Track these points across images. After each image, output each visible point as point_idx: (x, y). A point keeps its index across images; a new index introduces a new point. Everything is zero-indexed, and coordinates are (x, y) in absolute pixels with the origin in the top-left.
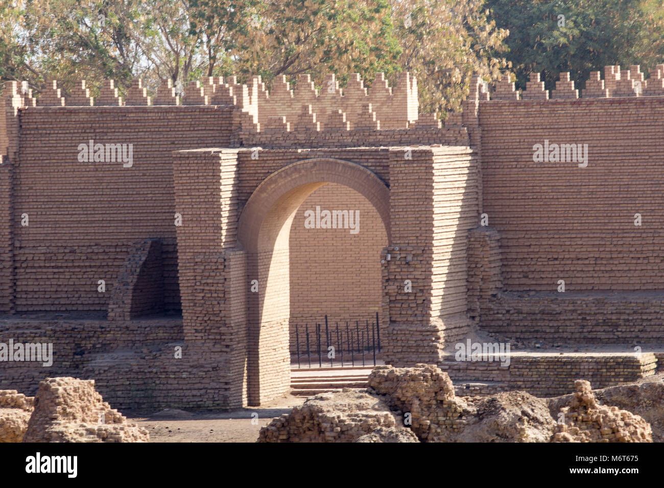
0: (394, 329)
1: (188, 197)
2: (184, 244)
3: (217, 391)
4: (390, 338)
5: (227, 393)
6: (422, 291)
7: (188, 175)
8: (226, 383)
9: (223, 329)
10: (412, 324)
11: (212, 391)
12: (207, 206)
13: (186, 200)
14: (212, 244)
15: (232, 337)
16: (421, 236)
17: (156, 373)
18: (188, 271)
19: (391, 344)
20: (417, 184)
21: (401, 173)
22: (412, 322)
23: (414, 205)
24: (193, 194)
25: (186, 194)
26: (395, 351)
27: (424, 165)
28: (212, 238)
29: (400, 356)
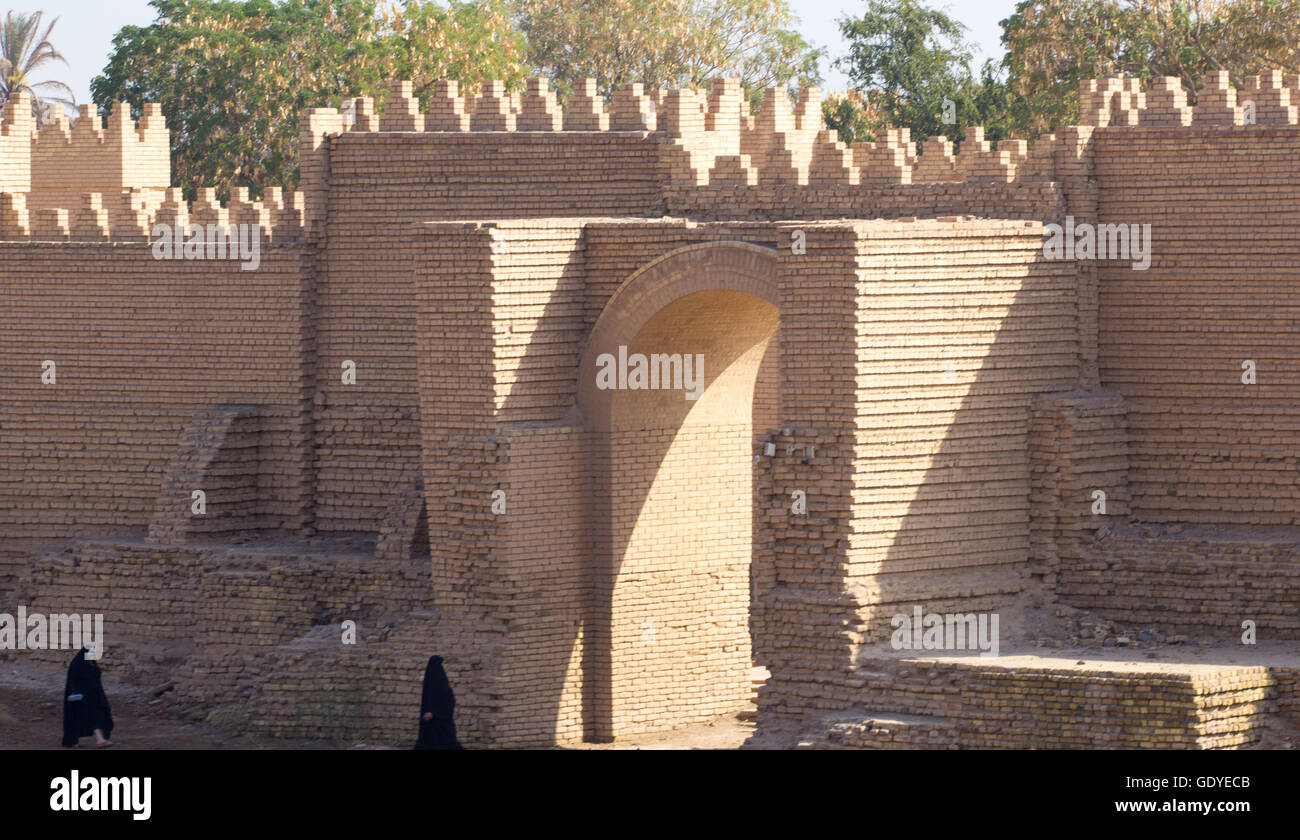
0: (777, 600)
1: (439, 316)
2: (431, 411)
3: (476, 712)
4: (768, 618)
5: (493, 718)
6: (834, 521)
7: (438, 271)
8: (495, 697)
9: (495, 588)
10: (813, 589)
11: (469, 712)
12: (469, 336)
13: (433, 323)
14: (477, 412)
15: (515, 602)
16: (833, 406)
17: (378, 669)
18: (439, 466)
19: (771, 630)
20: (828, 298)
21: (798, 275)
22: (813, 587)
23: (823, 342)
24: (446, 309)
25: (433, 309)
26: (778, 644)
27: (838, 258)
28: (477, 400)
29: (786, 655)
